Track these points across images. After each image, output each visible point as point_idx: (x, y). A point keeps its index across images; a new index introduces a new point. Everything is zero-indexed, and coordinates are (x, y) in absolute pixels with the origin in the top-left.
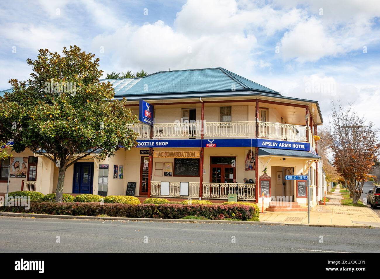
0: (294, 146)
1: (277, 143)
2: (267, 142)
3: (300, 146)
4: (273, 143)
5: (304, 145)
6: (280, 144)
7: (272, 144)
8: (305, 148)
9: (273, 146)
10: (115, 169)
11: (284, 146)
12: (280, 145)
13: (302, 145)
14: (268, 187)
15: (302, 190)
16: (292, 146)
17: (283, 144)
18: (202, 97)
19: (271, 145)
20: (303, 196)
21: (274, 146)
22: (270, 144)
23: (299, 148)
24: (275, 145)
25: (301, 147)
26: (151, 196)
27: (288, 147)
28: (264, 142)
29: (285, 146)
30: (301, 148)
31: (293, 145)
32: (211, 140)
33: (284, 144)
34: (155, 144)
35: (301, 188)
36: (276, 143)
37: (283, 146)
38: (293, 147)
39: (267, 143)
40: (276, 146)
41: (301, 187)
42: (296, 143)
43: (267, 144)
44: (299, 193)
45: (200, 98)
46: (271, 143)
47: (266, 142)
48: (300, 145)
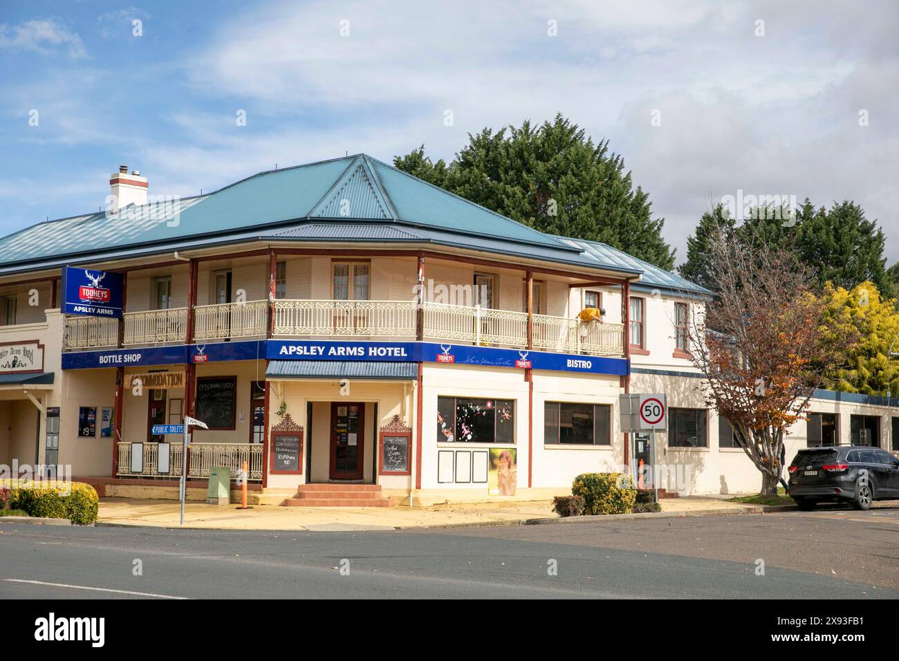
0: (373, 352)
1: (323, 348)
2: (294, 347)
3: (393, 351)
4: (312, 348)
5: (403, 349)
6: (333, 348)
7: (308, 350)
8: (406, 355)
9: (312, 353)
10: (86, 417)
11: (343, 354)
12: (332, 351)
13: (396, 349)
14: (296, 451)
15: (397, 456)
16: (366, 351)
17: (339, 348)
18: (179, 250)
19: (306, 353)
20: (397, 470)
21: (315, 354)
22: (301, 351)
23: (390, 354)
24: (317, 351)
25: (396, 352)
26: (117, 474)
27: (355, 354)
28: (284, 347)
29: (345, 352)
30: (396, 355)
31: (370, 349)
32: (201, 347)
33: (343, 349)
34: (123, 359)
35: (394, 451)
36: (319, 348)
37: (339, 354)
38: (370, 354)
39: (292, 349)
40: (321, 354)
41: (393, 448)
42: (378, 345)
43: (294, 350)
44: (387, 463)
45: (176, 253)
46: (305, 348)
47: (290, 347)
48: (390, 349)
